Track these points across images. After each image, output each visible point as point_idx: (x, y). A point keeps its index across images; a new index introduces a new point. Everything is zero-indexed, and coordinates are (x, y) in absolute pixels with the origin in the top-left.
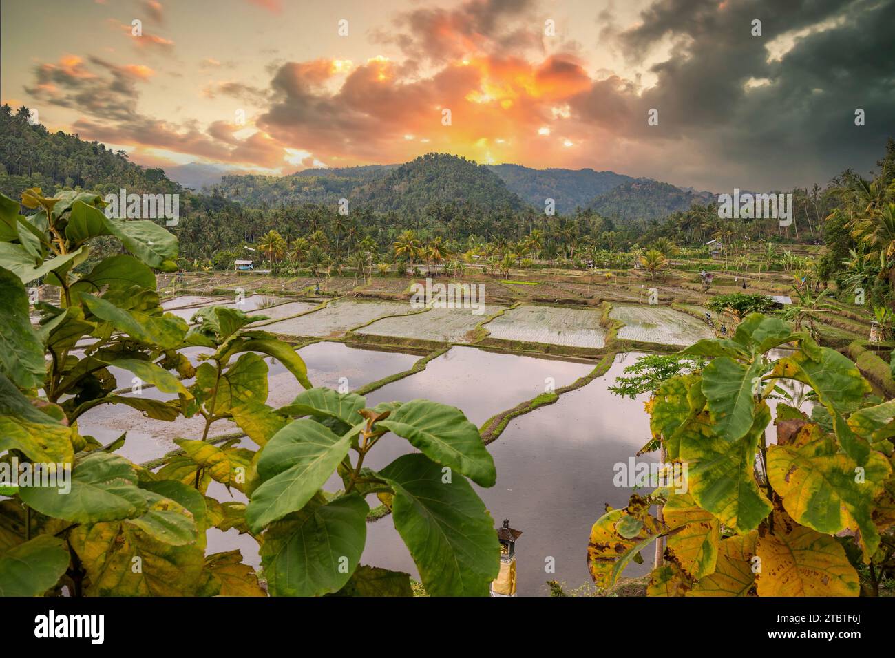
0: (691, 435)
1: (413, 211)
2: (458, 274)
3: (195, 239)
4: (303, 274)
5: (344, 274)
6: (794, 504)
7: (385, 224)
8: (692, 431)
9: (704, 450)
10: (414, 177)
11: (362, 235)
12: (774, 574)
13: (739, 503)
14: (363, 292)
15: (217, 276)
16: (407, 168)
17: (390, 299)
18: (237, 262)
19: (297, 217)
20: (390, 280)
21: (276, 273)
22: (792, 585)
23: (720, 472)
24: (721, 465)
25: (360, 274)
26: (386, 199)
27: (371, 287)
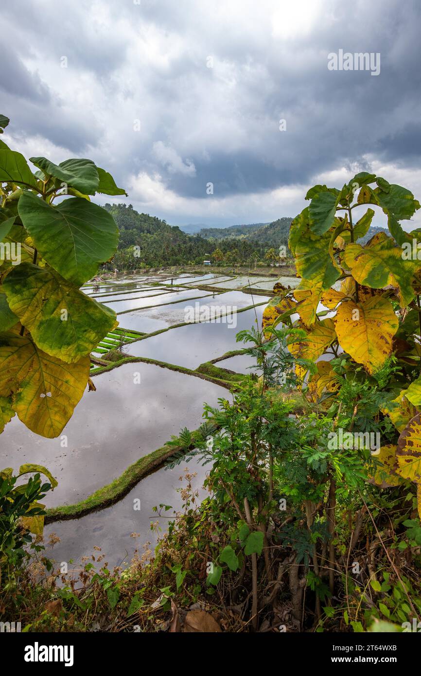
0: (303, 240)
1: (275, 242)
2: (292, 266)
3: (189, 253)
4: (229, 266)
5: (245, 266)
6: (359, 273)
7: (263, 246)
8: (305, 238)
9: (310, 248)
10: (276, 227)
11: (254, 251)
12: (348, 321)
13: (325, 274)
14: (252, 272)
15: (196, 267)
16: (273, 224)
17: (263, 276)
18: (205, 261)
19: (228, 244)
20: (263, 268)
21: (219, 266)
22: (360, 328)
23: (316, 258)
24: (318, 254)
25: (252, 267)
26: (264, 237)
27: (255, 271)
